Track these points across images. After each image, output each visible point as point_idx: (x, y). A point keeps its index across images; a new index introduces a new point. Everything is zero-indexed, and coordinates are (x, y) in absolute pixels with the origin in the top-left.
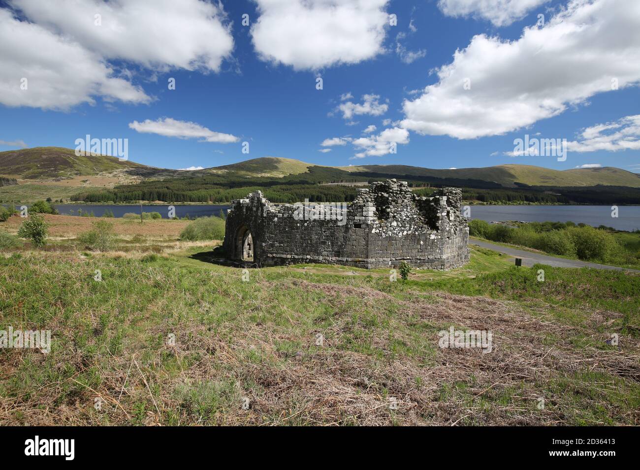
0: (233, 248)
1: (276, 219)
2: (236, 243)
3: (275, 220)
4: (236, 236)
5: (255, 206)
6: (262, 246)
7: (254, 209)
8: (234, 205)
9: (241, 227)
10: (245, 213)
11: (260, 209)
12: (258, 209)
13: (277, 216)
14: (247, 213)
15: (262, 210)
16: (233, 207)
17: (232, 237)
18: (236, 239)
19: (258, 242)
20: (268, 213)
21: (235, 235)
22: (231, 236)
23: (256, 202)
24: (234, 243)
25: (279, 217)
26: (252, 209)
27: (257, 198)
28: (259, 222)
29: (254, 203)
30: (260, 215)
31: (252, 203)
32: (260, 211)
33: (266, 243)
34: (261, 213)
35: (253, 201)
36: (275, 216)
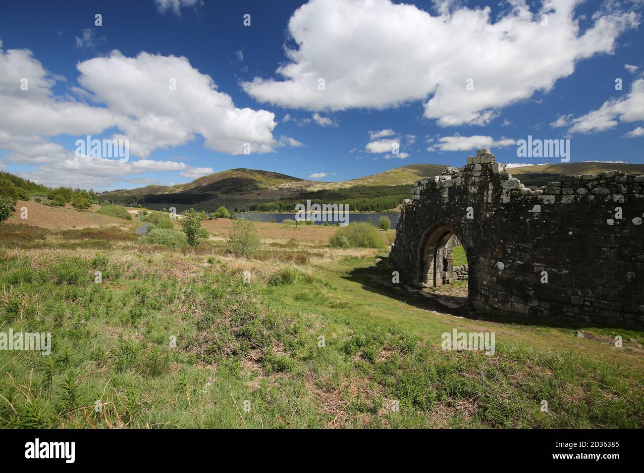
0: (418, 265)
1: (537, 208)
2: (422, 256)
3: (534, 210)
4: (424, 244)
5: (474, 184)
6: (497, 269)
7: (473, 190)
8: (420, 188)
9: (436, 227)
10: (446, 201)
11: (491, 187)
12: (483, 188)
13: (540, 202)
14: (450, 200)
15: (498, 190)
16: (418, 192)
17: (416, 246)
18: (422, 250)
19: (482, 258)
20: (512, 197)
21: (421, 241)
22: (412, 244)
23: (478, 174)
24: (419, 257)
25: (546, 203)
26: (465, 191)
27: (482, 165)
28: (488, 215)
29: (473, 178)
30: (492, 200)
31: (467, 177)
32: (490, 192)
33: (508, 262)
34: (492, 196)
35: (469, 173)
36: (535, 201)
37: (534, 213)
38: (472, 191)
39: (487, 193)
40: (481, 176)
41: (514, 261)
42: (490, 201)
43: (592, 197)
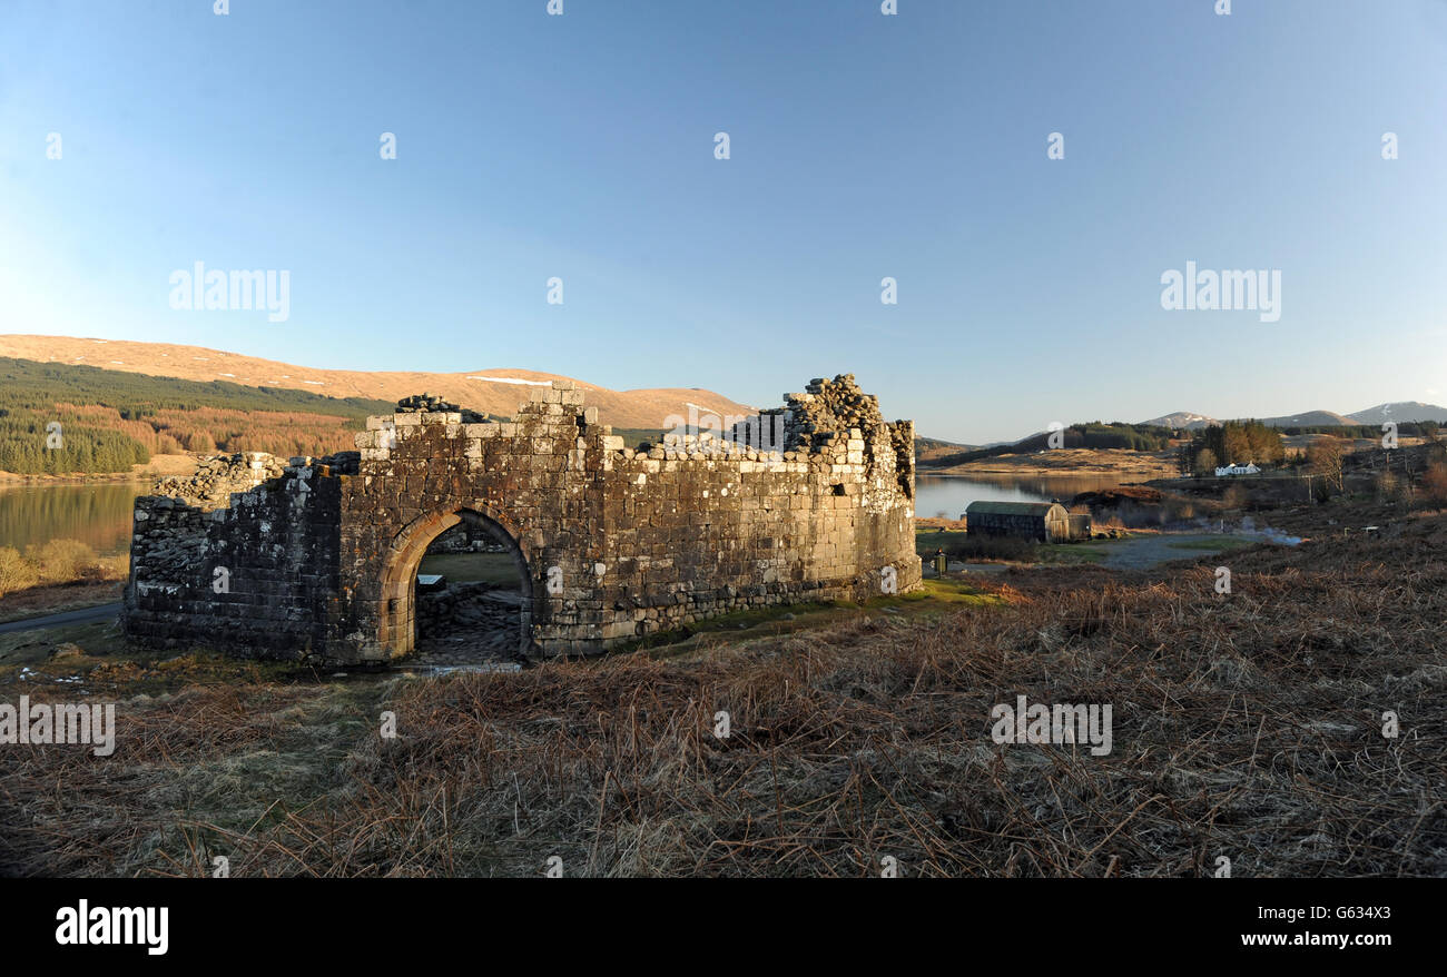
1: (641, 479)
3: (639, 481)
5: (546, 437)
6: (594, 575)
7: (544, 447)
10: (477, 465)
11: (581, 444)
12: (565, 445)
13: (646, 469)
14: (488, 464)
15: (594, 450)
17: (374, 566)
20: (615, 463)
23: (556, 421)
25: (651, 471)
26: (526, 447)
27: (564, 408)
28: (576, 491)
29: (545, 427)
30: (585, 466)
31: (530, 425)
32: (581, 453)
33: (611, 562)
34: (585, 459)
35: (535, 416)
36: (640, 469)
37: (638, 486)
38: (541, 449)
39: (576, 455)
40: (562, 424)
41: (617, 557)
42: (580, 465)
43: (691, 464)
